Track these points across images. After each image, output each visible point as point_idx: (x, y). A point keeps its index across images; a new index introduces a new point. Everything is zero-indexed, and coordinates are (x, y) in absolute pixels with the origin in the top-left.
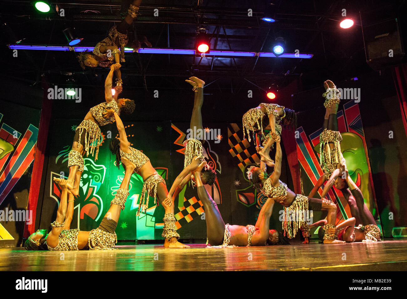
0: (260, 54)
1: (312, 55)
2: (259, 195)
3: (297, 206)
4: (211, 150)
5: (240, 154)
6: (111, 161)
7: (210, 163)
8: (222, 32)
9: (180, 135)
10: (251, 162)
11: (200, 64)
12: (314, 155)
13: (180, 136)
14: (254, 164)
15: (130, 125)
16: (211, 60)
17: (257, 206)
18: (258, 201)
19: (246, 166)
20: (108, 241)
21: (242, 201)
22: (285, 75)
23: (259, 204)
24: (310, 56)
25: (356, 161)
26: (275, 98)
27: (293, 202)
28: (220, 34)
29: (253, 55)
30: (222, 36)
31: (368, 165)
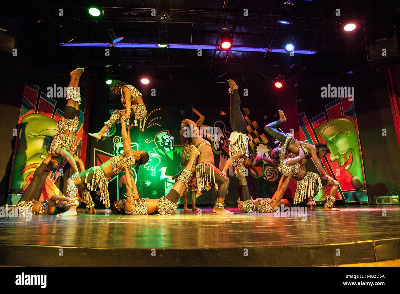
0: (271, 50)
1: (316, 52)
2: (266, 168)
3: (307, 180)
4: (227, 130)
5: (250, 134)
6: (143, 139)
7: (226, 141)
8: (237, 30)
9: (200, 117)
10: (260, 140)
11: (219, 57)
12: (314, 136)
13: (200, 119)
14: (263, 143)
15: (158, 109)
16: (226, 53)
17: (264, 178)
18: (265, 174)
19: (256, 144)
20: (172, 208)
21: (252, 174)
22: (291, 67)
23: (266, 176)
24: (314, 53)
25: (349, 142)
26: (281, 87)
27: (304, 177)
28: (236, 31)
29: (266, 50)
30: (238, 34)
31: (359, 145)
